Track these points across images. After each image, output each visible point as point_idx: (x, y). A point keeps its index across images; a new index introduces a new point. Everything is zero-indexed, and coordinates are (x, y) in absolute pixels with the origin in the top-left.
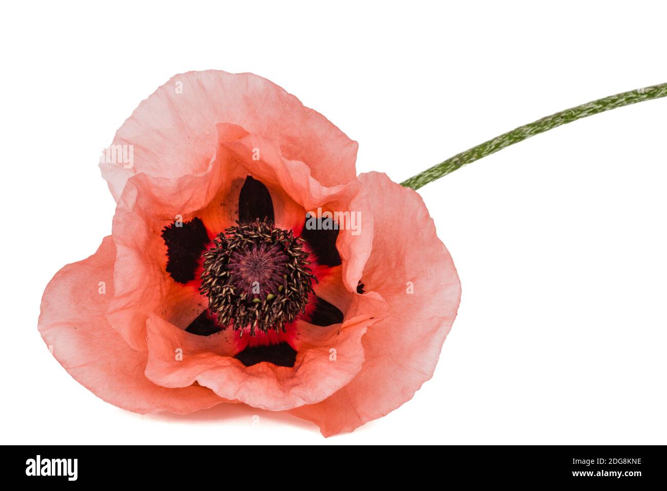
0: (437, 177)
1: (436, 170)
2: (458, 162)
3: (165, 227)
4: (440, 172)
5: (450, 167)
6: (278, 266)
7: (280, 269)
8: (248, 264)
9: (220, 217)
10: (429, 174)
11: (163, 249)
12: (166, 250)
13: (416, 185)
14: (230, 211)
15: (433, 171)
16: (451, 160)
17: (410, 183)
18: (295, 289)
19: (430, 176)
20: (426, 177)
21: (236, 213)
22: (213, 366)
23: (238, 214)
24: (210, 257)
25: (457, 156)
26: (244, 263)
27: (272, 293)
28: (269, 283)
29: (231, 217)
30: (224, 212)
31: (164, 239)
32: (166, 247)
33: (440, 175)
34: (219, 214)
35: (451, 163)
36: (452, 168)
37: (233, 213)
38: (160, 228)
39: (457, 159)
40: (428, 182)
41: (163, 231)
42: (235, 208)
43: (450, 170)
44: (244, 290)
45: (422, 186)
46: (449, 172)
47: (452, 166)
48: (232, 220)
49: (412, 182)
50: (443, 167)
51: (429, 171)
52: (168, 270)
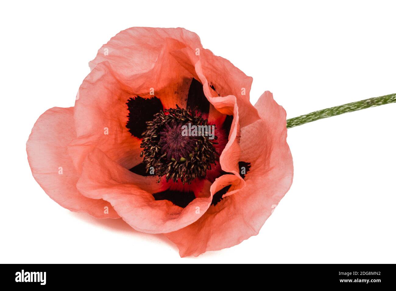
0: (353, 110)
1: (353, 105)
2: (370, 103)
3: (130, 98)
4: (356, 107)
5: (363, 105)
6: (192, 140)
7: (192, 142)
8: (172, 134)
9: (174, 100)
10: (348, 106)
11: (125, 112)
12: (128, 113)
13: (338, 111)
14: (182, 98)
15: (351, 105)
16: (365, 100)
17: (333, 109)
18: (198, 158)
19: (349, 108)
20: (345, 108)
21: (186, 100)
22: (126, 192)
23: (187, 101)
24: (151, 124)
25: (370, 99)
26: (170, 133)
27: (184, 157)
28: (183, 150)
29: (182, 102)
30: (177, 97)
31: (128, 106)
32: (128, 112)
33: (355, 109)
34: (173, 98)
35: (365, 102)
36: (365, 106)
37: (183, 100)
38: (127, 98)
39: (369, 101)
40: (346, 112)
41: (128, 100)
42: (185, 97)
43: (363, 107)
44: (166, 151)
45: (341, 114)
46: (362, 108)
47: (365, 104)
48: (182, 104)
49: (335, 109)
50: (358, 104)
51: (348, 104)
52: (127, 126)
